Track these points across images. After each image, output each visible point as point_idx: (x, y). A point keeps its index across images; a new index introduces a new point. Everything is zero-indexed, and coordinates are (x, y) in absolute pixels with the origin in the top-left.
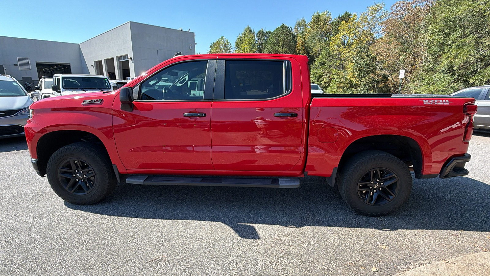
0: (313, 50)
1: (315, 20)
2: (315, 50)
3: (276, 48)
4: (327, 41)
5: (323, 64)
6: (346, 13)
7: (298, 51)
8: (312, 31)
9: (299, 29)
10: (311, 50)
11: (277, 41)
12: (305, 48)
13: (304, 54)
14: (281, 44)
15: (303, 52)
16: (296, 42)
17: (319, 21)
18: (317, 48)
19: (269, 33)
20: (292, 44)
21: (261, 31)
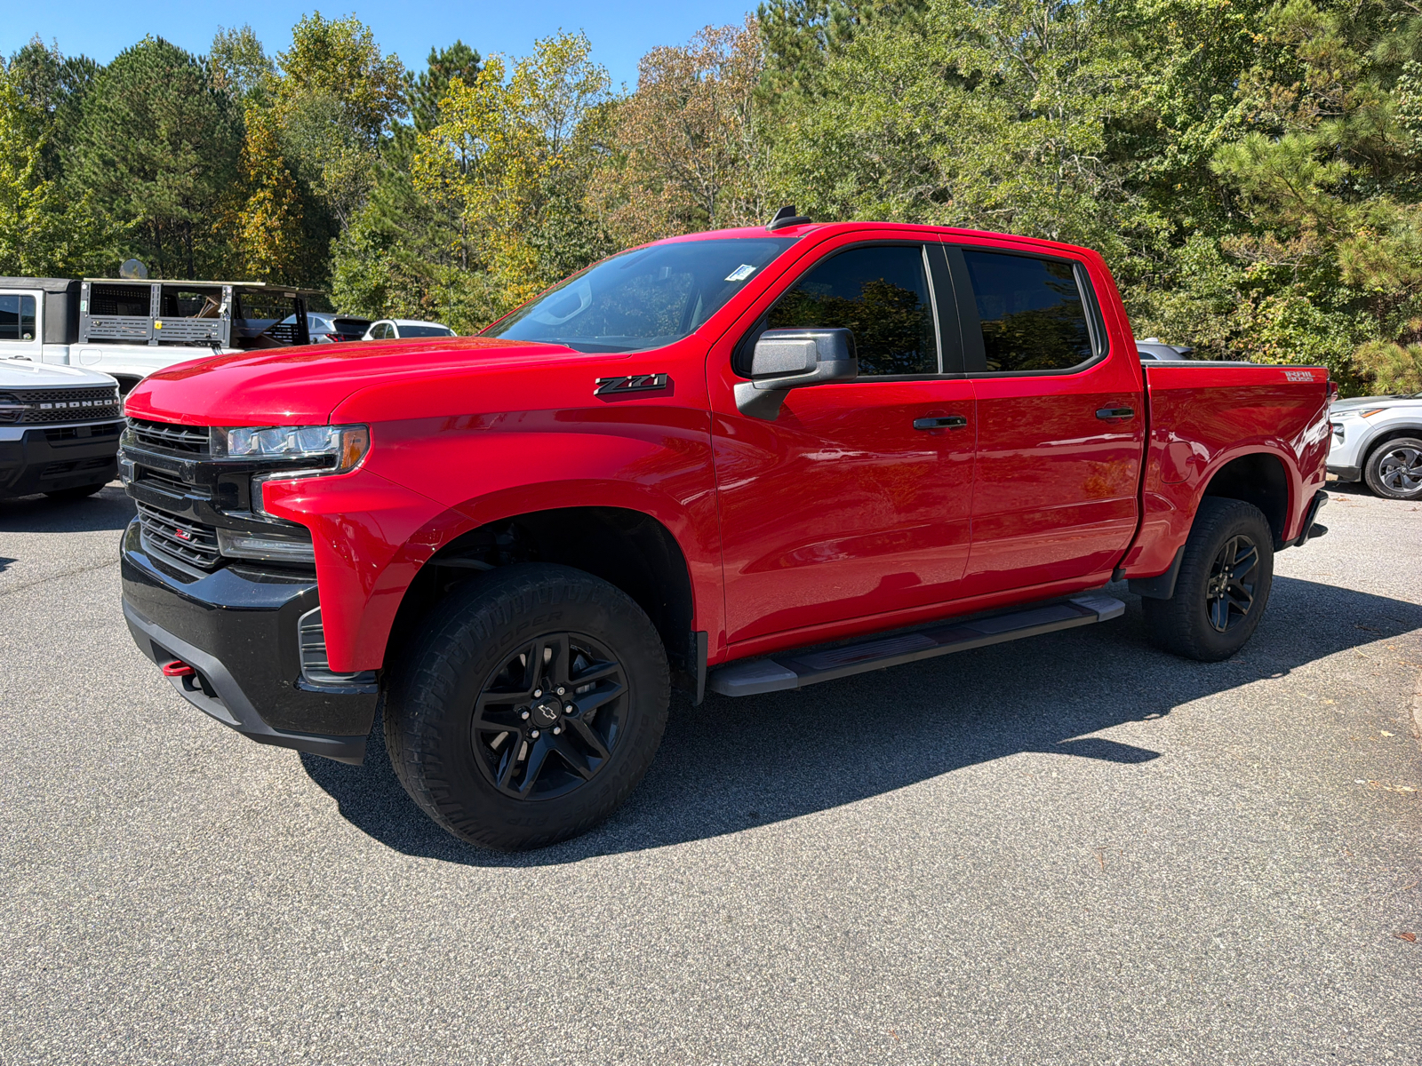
0: (324, 175)
1: (309, 50)
2: (331, 174)
3: (142, 146)
4: (394, 147)
5: (385, 240)
6: (460, 49)
7: (252, 173)
8: (300, 93)
9: (231, 71)
10: (316, 175)
11: (138, 113)
12: (286, 164)
13: (286, 187)
14: (163, 132)
15: (277, 179)
16: (239, 131)
17: (327, 54)
18: (338, 168)
19: (82, 67)
20: (222, 139)
21: (36, 51)
